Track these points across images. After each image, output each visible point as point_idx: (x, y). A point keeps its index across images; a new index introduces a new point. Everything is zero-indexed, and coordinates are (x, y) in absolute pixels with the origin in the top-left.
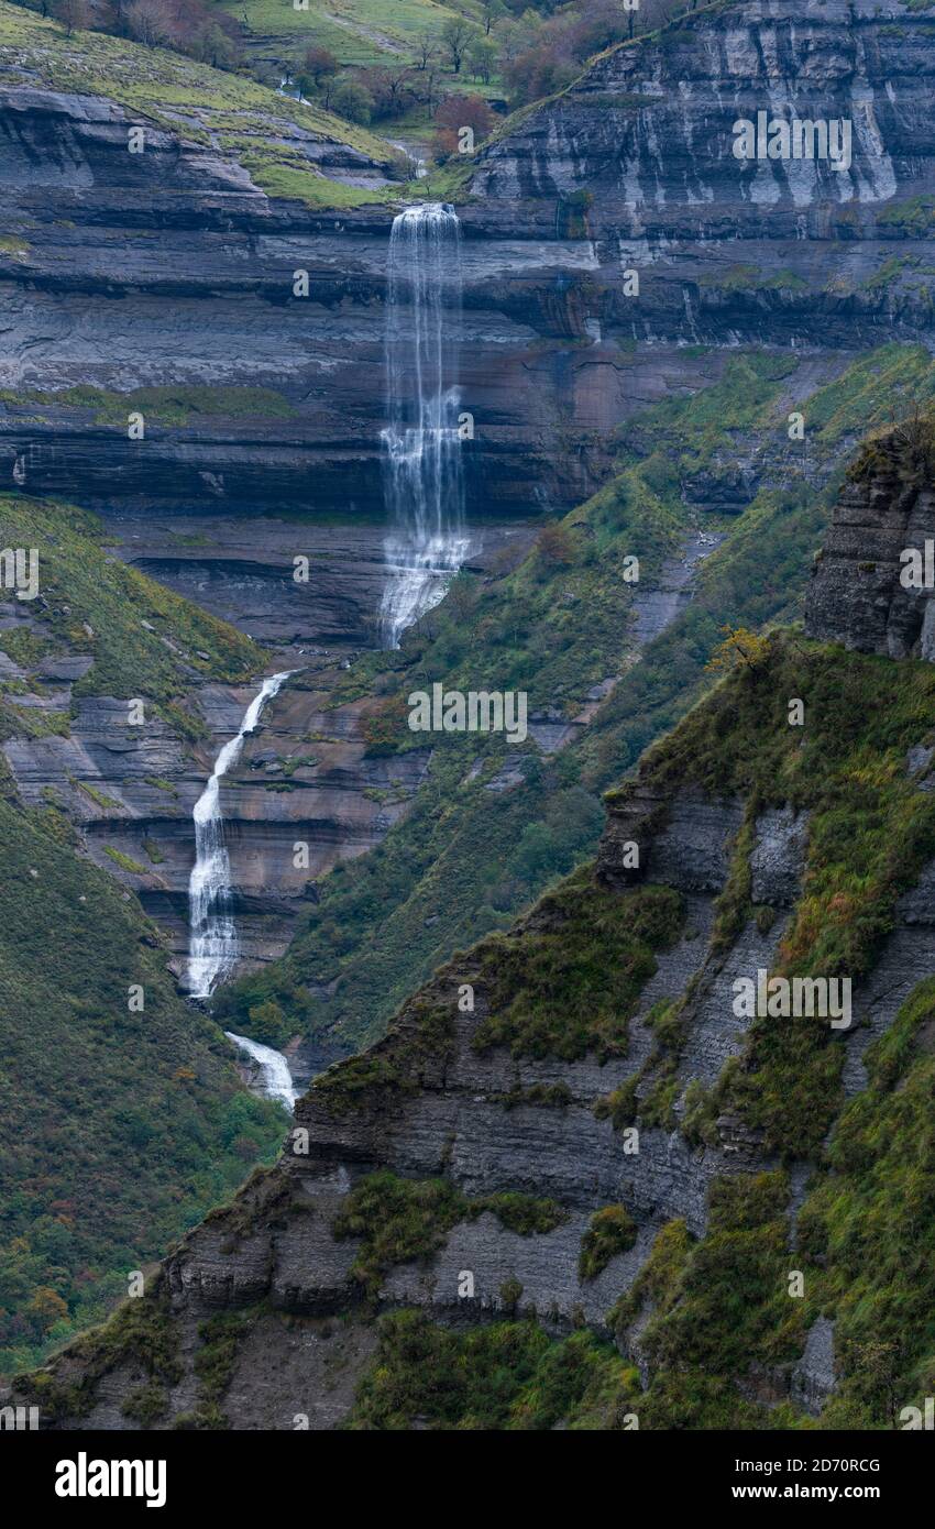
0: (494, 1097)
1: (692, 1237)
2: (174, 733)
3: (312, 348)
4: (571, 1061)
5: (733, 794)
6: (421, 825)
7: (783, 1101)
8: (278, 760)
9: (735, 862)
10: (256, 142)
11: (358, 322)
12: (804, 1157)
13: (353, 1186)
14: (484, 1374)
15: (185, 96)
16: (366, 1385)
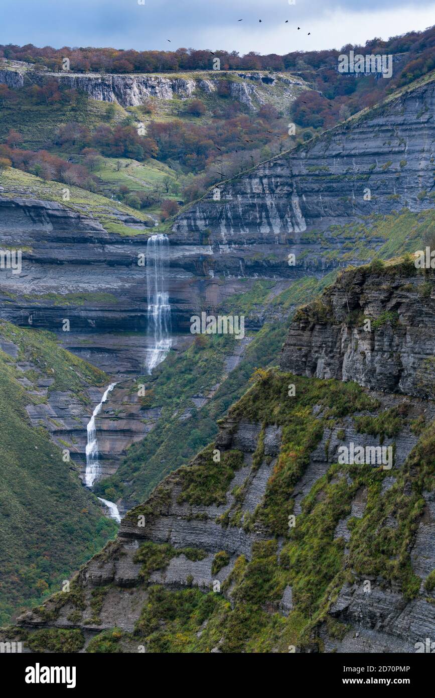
0: (184, 517)
1: (247, 561)
2: (80, 402)
3: (122, 280)
4: (208, 506)
5: (258, 421)
6: (159, 431)
7: (275, 517)
8: (113, 411)
9: (259, 442)
10: (104, 215)
11: (137, 272)
12: (282, 535)
13: (140, 546)
14: (182, 605)
15: (82, 201)
16: (144, 609)
